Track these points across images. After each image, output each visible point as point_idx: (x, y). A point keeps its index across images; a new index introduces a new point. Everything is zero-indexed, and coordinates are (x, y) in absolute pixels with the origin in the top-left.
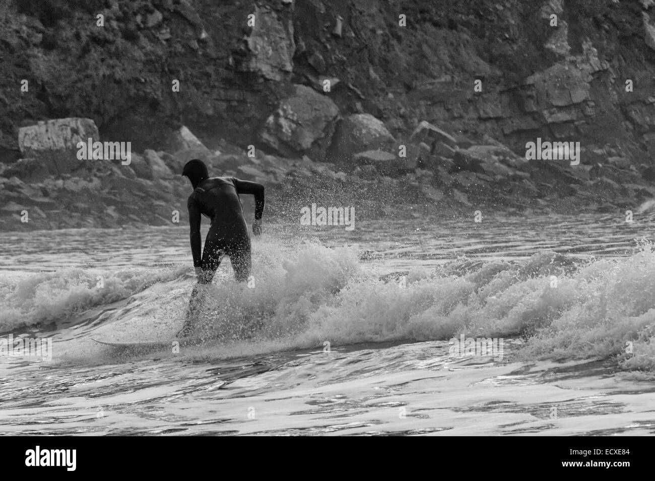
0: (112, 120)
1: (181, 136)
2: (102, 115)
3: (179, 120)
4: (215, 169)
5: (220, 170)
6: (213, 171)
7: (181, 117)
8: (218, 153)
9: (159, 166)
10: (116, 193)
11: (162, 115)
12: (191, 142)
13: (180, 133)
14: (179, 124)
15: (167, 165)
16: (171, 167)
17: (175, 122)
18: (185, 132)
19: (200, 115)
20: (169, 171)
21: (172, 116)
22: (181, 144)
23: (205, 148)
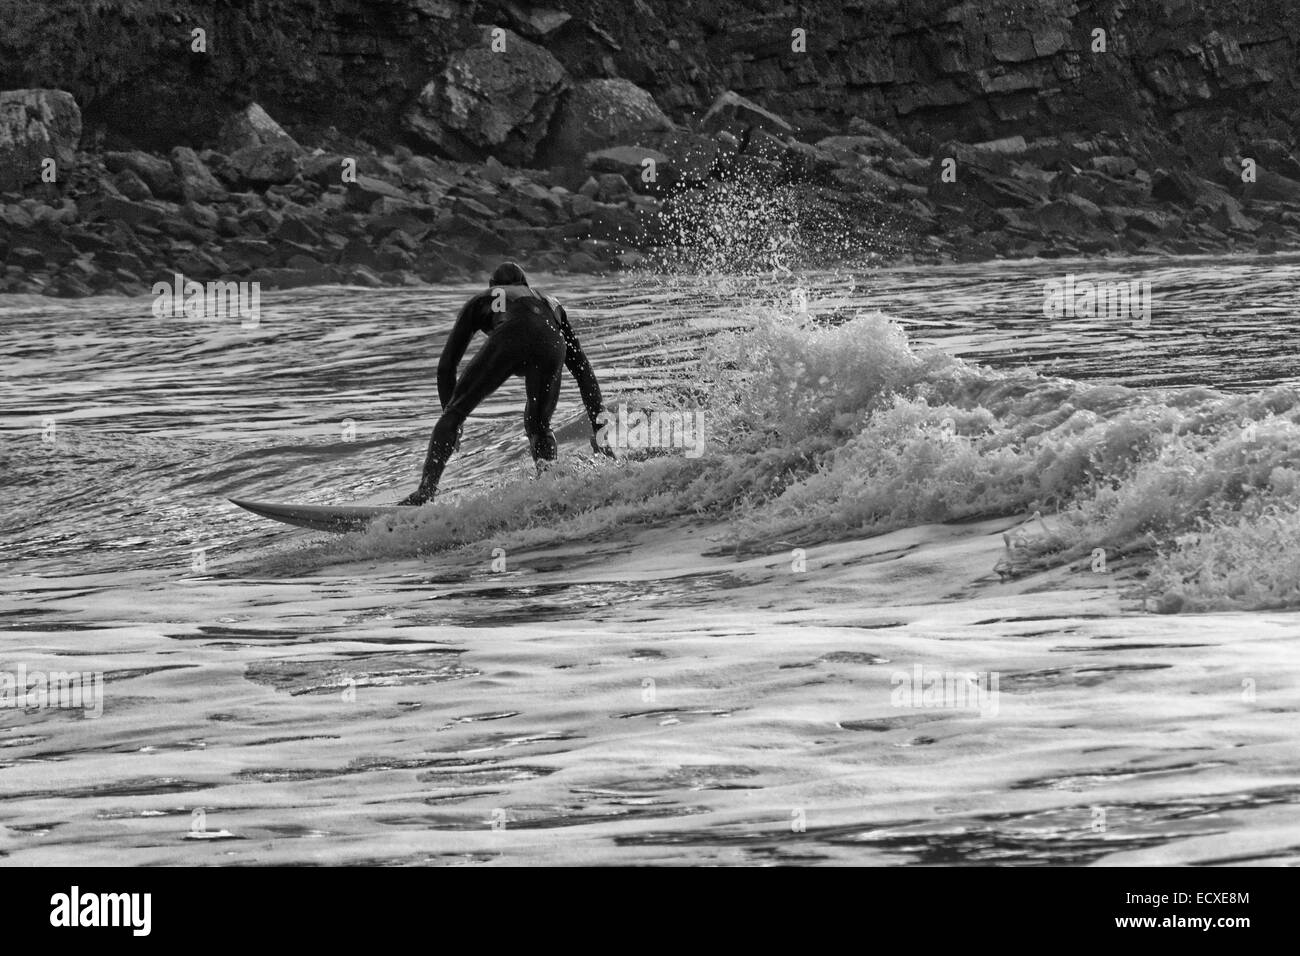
0: (114, 91)
1: (248, 122)
2: (95, 83)
3: (246, 90)
4: (308, 182)
5: (317, 185)
6: (303, 187)
7: (253, 86)
8: (319, 152)
9: (200, 177)
10: (102, 228)
11: (213, 82)
12: (266, 131)
13: (246, 115)
14: (247, 98)
15: (214, 175)
16: (223, 179)
17: (241, 96)
18: (257, 114)
19: (290, 81)
20: (217, 186)
21: (233, 85)
22: (247, 137)
23: (295, 143)
